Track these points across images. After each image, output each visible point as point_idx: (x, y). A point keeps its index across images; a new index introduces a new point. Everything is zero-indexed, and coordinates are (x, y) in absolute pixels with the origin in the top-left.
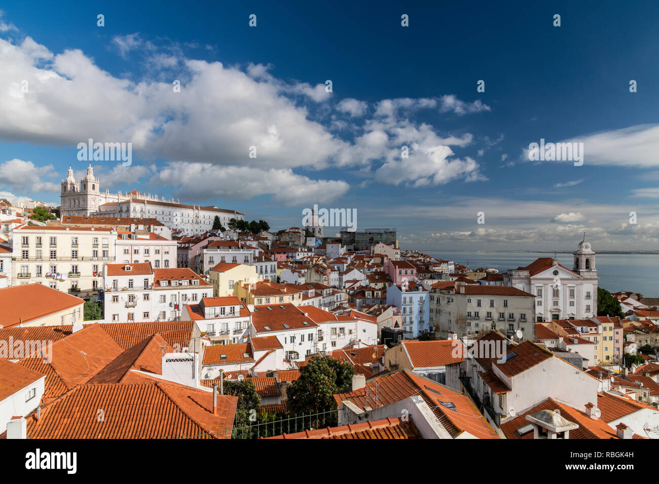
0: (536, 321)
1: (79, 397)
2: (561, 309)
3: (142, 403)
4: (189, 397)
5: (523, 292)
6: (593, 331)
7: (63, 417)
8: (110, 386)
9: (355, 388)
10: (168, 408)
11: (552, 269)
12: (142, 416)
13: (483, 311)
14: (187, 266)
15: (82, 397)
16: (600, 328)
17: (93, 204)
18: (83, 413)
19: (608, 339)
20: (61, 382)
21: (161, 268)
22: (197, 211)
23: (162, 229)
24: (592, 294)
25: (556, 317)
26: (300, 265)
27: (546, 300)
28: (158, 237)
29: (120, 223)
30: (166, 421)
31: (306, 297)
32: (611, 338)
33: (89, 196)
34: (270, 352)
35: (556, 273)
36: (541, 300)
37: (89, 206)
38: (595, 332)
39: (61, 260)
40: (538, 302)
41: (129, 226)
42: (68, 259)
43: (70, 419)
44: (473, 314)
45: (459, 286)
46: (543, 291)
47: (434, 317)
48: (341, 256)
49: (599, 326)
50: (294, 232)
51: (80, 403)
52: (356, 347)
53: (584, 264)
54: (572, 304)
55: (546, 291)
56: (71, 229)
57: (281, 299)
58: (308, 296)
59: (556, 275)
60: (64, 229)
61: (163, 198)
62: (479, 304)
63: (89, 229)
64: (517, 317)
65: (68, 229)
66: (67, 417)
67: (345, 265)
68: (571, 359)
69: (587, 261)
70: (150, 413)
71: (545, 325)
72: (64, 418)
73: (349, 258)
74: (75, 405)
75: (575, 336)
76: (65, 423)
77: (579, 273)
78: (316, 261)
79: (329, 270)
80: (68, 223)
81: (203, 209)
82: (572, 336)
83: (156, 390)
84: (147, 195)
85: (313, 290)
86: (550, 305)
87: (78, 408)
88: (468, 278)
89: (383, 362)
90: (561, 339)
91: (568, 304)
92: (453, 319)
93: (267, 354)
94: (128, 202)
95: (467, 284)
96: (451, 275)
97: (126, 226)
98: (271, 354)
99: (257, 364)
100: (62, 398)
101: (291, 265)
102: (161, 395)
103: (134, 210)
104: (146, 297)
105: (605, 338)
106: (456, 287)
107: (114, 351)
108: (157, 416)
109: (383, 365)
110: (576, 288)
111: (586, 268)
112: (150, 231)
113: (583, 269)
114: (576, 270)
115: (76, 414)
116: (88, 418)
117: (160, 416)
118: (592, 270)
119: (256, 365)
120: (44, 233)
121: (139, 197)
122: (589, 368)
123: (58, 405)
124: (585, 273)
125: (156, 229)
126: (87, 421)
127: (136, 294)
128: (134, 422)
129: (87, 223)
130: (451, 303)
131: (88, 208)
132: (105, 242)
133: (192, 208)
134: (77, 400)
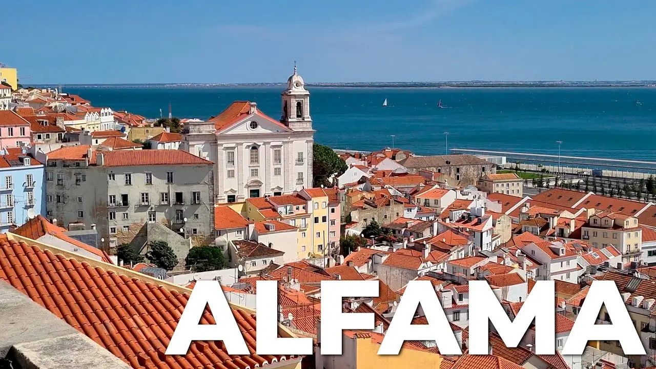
2: (263, 181)
6: (302, 211)
11: (249, 120)
13: (135, 193)
16: (311, 204)
19: (320, 220)
24: (305, 156)
25: (256, 194)
27: (240, 169)
32: (324, 219)
35: (254, 125)
36: (233, 169)
38: (304, 211)
40: (229, 172)
44: (119, 199)
46: (236, 155)
47: (54, 209)
49: (310, 202)
53: (294, 110)
54: (277, 172)
55: (240, 155)
59: (254, 128)
64: (187, 198)
69: (299, 105)
77: (287, 124)
86: (247, 176)
91: (272, 171)
92: (86, 210)
105: (316, 220)
110: (282, 148)
111: (298, 116)
113: (293, 117)
114: (284, 119)
118: (305, 120)
124: (296, 124)
130: (82, 183)
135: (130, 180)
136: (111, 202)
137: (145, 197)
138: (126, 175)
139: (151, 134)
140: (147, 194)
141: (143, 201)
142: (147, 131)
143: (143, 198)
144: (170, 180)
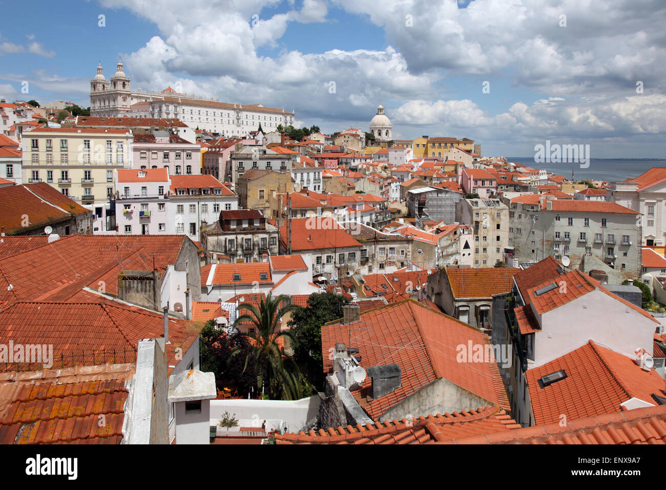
135: (572, 222)
136: (557, 237)
137: (583, 235)
138: (569, 218)
139: (577, 189)
140: (584, 234)
141: (581, 238)
142: (573, 187)
143: (582, 236)
144: (604, 223)
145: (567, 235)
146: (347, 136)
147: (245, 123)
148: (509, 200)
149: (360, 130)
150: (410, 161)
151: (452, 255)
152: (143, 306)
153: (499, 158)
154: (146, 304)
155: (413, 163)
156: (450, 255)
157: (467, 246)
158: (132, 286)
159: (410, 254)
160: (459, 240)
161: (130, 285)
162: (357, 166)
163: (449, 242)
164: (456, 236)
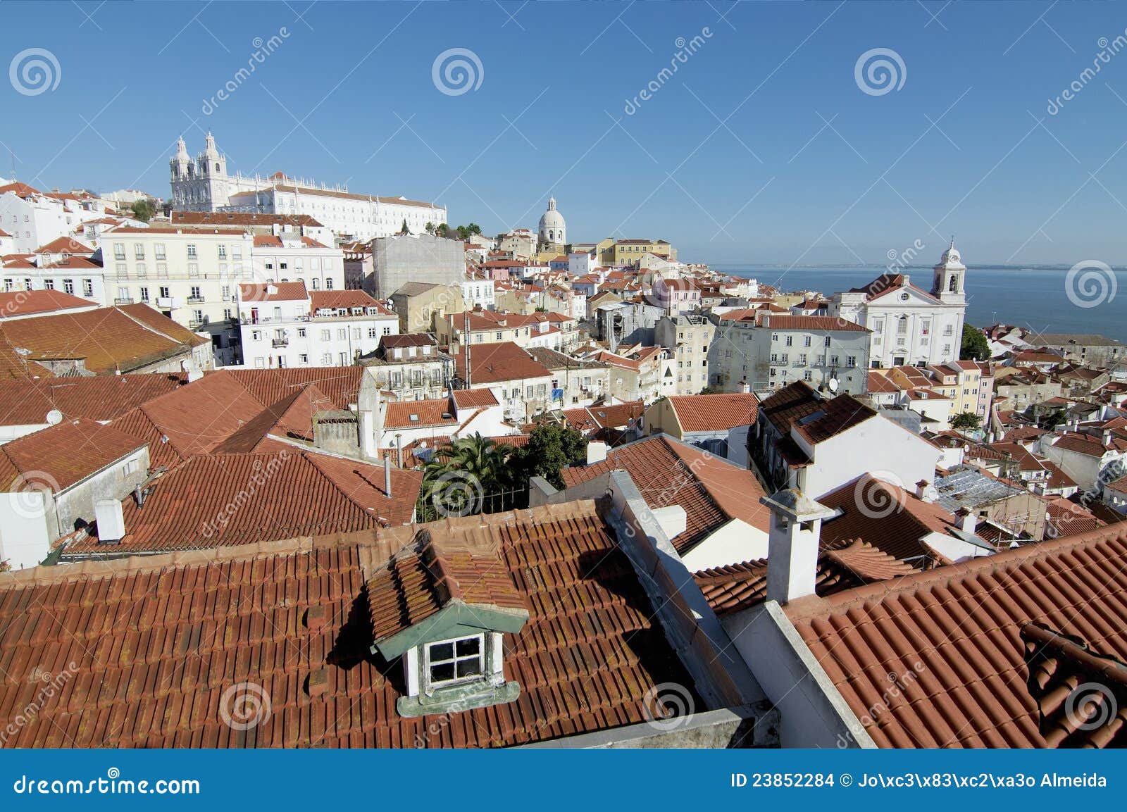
0: (870, 367)
1: (194, 471)
2: (908, 350)
3: (284, 479)
4: (356, 472)
5: (855, 325)
6: (952, 381)
7: (174, 497)
8: (238, 458)
9: (591, 459)
10: (321, 486)
11: (901, 291)
12: (285, 497)
13: (794, 354)
14: (361, 288)
15: (199, 471)
16: (962, 376)
17: (220, 194)
18: (201, 493)
19: (971, 392)
20: (173, 451)
21: (321, 290)
22: (374, 204)
23: (319, 232)
24: (954, 328)
25: (900, 361)
26: (530, 286)
27: (887, 337)
28: (313, 244)
29: (256, 223)
30: (318, 504)
31: (536, 333)
32: (975, 392)
33: (212, 182)
34: (481, 411)
35: (905, 297)
36: (879, 337)
37: (213, 197)
38: (954, 382)
39: (174, 279)
40: (876, 339)
41: (270, 227)
42: (185, 277)
43: (183, 501)
44: (779, 358)
45: (761, 317)
46: (884, 324)
47: (724, 361)
48: (590, 273)
49: (961, 374)
50: (521, 237)
51: (196, 480)
52: (607, 404)
53: (947, 284)
54: (924, 342)
55: (888, 323)
56: (185, 231)
57: (499, 336)
58: (538, 331)
59: (904, 299)
60: (175, 231)
61: (323, 184)
62: (789, 343)
63: (212, 232)
64: (843, 361)
65: (180, 232)
66: (179, 498)
67: (596, 286)
68: (904, 419)
69: (953, 279)
70: (296, 493)
71: (883, 373)
72: (176, 499)
73: (602, 276)
74: (190, 482)
75: (924, 387)
76: (176, 506)
77: (938, 297)
78: (553, 280)
79: (572, 293)
80: (181, 222)
81: (383, 200)
82: (919, 388)
83: (303, 462)
84: (299, 179)
85: (548, 323)
86: (892, 344)
87: (194, 486)
88: (775, 304)
89: (642, 425)
90: (904, 393)
91: (919, 341)
92: (751, 365)
93: (477, 413)
94: (270, 192)
95: (773, 314)
96: (752, 300)
97: (266, 227)
98: (481, 414)
99: (463, 427)
100: (171, 472)
101: (516, 285)
102: (311, 470)
103: (281, 203)
104: (302, 332)
105: (966, 392)
106: (757, 318)
107: (252, 408)
108: (305, 497)
109: (641, 429)
110: (932, 319)
111: (951, 290)
112: (302, 234)
113: (946, 290)
114: (936, 292)
115: (191, 494)
116: (209, 500)
117: (310, 497)
118: (958, 293)
119: (461, 429)
120: (145, 238)
121: (287, 183)
122: (939, 432)
123: (166, 481)
124: (948, 297)
125: (311, 232)
126: (208, 504)
127: (286, 328)
128: (273, 505)
129: (208, 223)
130: (748, 341)
131: (213, 201)
132: (236, 251)
133: (367, 199)
134: (192, 475)
135: (791, 342)
136: (773, 360)
137: (803, 357)
138: (787, 337)
139: (793, 301)
140: (805, 355)
141: (801, 361)
142: (788, 299)
143: (801, 358)
144: (828, 341)
145: (785, 358)
146: (515, 238)
147: (384, 222)
148: (719, 317)
149: (531, 231)
150: (596, 269)
151: (651, 384)
152: (345, 455)
153: (699, 266)
154: (349, 452)
155: (599, 273)
156: (649, 384)
157: (668, 373)
158: (330, 430)
159: (608, 384)
160: (660, 365)
161: (327, 430)
162: (532, 277)
163: (649, 369)
164: (657, 362)
